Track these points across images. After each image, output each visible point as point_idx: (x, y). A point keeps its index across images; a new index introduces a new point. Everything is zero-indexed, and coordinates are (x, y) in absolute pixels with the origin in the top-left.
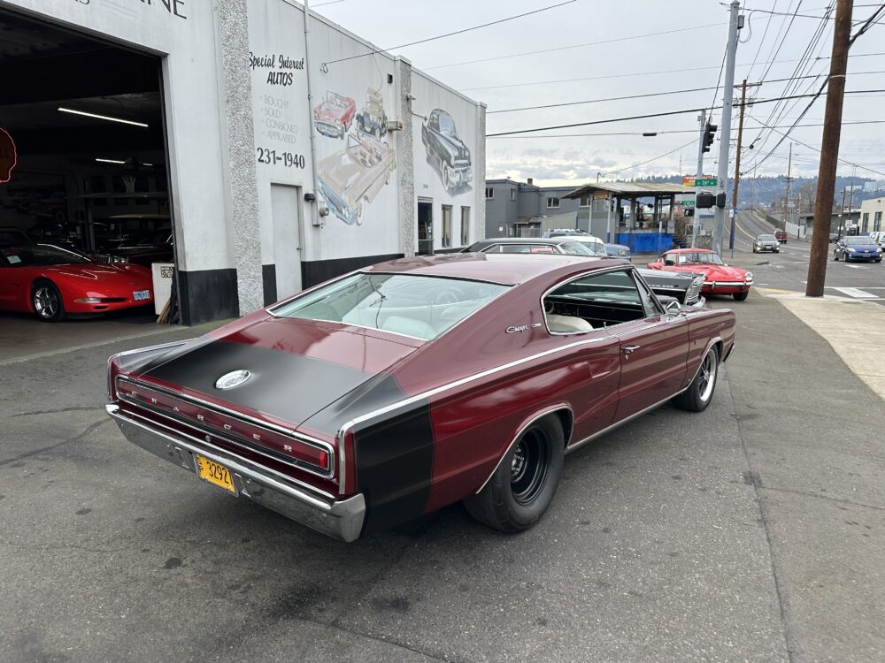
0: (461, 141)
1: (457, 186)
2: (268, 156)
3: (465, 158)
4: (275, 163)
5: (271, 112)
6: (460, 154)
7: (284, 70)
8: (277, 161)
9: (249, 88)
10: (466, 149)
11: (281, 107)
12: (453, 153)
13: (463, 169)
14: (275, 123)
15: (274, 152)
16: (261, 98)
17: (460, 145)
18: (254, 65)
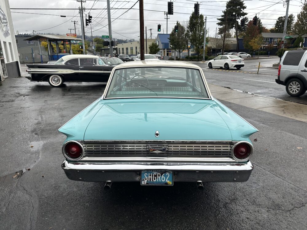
0: (3, 11)
1: (6, 32)
3: (6, 19)
6: (3, 17)
10: (5, 15)
12: (2, 17)
13: (6, 24)
17: (3, 13)
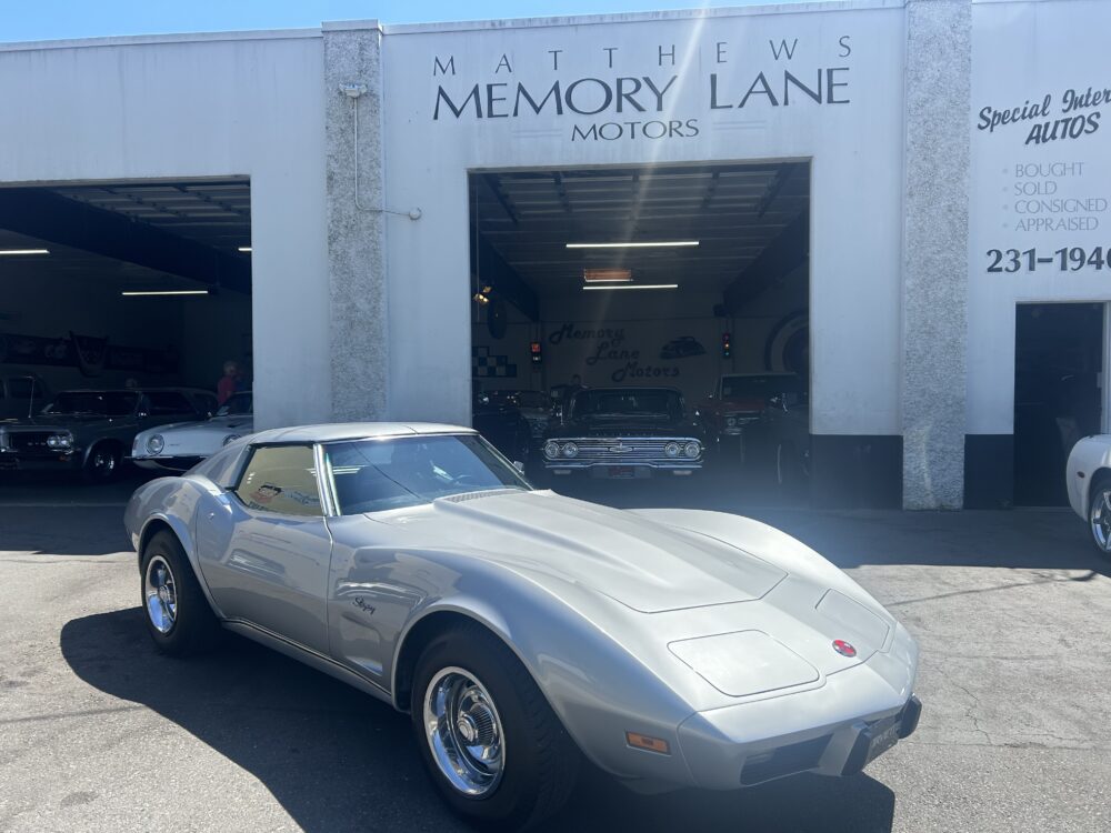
2: (1015, 260)
4: (1032, 268)
5: (1030, 189)
7: (1073, 114)
8: (1038, 266)
9: (965, 165)
11: (1063, 174)
14: (1040, 205)
15: (1032, 253)
16: (1005, 171)
18: (991, 124)
